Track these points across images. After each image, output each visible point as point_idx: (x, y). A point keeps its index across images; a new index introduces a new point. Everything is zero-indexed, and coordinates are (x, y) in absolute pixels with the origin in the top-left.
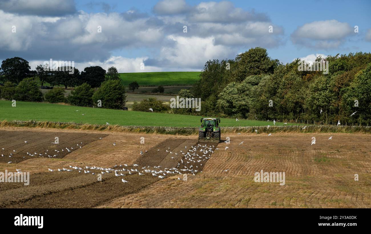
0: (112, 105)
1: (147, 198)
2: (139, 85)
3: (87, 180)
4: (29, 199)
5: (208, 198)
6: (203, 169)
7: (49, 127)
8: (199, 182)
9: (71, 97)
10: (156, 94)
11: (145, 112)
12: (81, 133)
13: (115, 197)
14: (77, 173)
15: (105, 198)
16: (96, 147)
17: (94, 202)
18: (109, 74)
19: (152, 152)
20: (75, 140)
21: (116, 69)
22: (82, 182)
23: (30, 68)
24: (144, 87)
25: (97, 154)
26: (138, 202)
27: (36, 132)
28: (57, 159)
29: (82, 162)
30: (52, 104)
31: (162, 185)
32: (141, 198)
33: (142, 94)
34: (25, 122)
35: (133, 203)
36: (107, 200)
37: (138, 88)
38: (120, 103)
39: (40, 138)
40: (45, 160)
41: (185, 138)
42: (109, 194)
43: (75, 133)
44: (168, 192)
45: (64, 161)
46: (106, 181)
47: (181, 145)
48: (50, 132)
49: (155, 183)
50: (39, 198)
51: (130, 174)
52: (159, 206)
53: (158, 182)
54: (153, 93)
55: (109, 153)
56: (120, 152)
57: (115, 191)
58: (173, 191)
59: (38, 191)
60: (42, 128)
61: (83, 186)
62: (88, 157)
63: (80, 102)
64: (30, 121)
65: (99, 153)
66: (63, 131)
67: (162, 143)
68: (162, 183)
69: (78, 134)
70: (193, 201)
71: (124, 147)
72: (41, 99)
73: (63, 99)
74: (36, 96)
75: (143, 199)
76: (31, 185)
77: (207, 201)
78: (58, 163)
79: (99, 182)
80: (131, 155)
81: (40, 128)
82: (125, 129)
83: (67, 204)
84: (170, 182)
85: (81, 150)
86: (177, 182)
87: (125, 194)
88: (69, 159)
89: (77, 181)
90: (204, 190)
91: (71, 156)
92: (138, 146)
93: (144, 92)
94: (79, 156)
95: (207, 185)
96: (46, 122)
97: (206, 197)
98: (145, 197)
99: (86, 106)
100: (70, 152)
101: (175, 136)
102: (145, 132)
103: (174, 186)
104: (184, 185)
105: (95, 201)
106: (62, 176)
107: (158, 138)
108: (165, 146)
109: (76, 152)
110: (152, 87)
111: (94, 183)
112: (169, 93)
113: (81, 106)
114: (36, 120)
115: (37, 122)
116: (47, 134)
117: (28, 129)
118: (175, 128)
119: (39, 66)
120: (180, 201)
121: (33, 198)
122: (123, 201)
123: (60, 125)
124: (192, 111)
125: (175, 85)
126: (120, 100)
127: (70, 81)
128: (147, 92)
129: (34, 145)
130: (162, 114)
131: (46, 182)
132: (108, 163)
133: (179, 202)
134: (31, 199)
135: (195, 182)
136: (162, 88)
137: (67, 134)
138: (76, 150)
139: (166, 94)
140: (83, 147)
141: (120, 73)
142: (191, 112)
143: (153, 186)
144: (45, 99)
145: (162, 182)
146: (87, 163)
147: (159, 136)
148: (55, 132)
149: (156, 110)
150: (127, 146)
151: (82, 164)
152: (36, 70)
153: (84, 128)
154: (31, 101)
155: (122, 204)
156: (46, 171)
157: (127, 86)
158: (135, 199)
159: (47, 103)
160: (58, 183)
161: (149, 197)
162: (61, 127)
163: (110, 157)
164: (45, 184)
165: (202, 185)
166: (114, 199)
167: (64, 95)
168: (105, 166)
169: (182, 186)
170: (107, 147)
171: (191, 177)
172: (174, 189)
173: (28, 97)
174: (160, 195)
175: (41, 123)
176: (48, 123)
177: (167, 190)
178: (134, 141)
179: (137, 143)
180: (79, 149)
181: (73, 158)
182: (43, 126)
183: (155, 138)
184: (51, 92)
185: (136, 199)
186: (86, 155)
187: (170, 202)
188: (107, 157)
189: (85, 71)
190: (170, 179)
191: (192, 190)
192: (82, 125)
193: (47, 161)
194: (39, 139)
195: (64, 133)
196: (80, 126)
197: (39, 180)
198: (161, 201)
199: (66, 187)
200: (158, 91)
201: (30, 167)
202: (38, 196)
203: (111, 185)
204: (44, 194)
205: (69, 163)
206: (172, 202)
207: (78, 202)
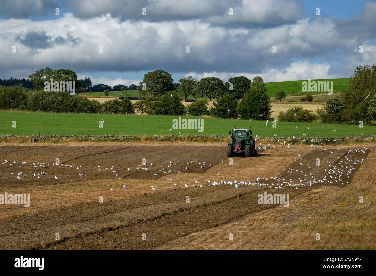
0: (257, 116)
1: (283, 214)
2: (286, 94)
3: (223, 195)
4: (158, 217)
5: (350, 212)
6: (351, 181)
7: (191, 141)
8: (343, 195)
9: (214, 109)
10: (304, 103)
11: (291, 123)
12: (224, 146)
13: (250, 213)
14: (214, 188)
15: (238, 215)
16: (238, 160)
17: (225, 218)
18: (254, 84)
19: (297, 164)
20: (217, 154)
21: (261, 79)
22: (218, 197)
23: (173, 81)
24: (292, 97)
25: (239, 168)
26: (273, 217)
27: (177, 147)
28: (197, 174)
29: (223, 177)
30: (194, 116)
31: (303, 199)
32: (277, 213)
33: (290, 103)
34: (166, 136)
35: (267, 219)
36: (240, 216)
37: (285, 98)
38: (266, 113)
39: (181, 153)
40: (184, 175)
41: (333, 148)
42: (244, 210)
43: (217, 147)
44: (308, 206)
45: (204, 176)
46: (243, 196)
47: (328, 156)
48: (192, 147)
49: (296, 197)
50: (168, 216)
51: (270, 188)
52: (295, 221)
53: (299, 196)
54: (301, 102)
55: (252, 166)
56: (264, 165)
57: (250, 207)
58: (313, 205)
59: (168, 209)
60: (183, 142)
61: (218, 202)
62: (230, 171)
63: (223, 114)
64: (171, 135)
65: (241, 167)
66: (205, 145)
67: (308, 154)
68: (303, 197)
69: (220, 148)
70: (333, 216)
71: (268, 159)
72: (183, 112)
73: (205, 111)
74: (178, 109)
75: (279, 215)
76: (164, 202)
77: (348, 215)
78: (198, 178)
79: (236, 197)
80: (275, 168)
81: (181, 142)
82: (269, 141)
83: (197, 222)
84: (312, 195)
85: (223, 164)
86: (319, 196)
87: (261, 209)
88: (210, 173)
89: (213, 197)
90: (348, 203)
91: (212, 171)
92: (283, 158)
93: (291, 102)
94: (221, 170)
95: (351, 198)
96: (187, 136)
97: (348, 210)
98: (281, 212)
99: (230, 118)
100: (212, 166)
101: (323, 147)
102: (291, 144)
103: (316, 200)
104: (327, 198)
105: (227, 217)
106: (198, 192)
107: (304, 149)
108: (312, 158)
109: (218, 167)
110: (300, 96)
111: (231, 198)
112: (318, 102)
113: (225, 118)
114: (177, 134)
115: (178, 136)
116: (189, 148)
117: (170, 144)
118: (322, 139)
119: (182, 78)
120: (319, 216)
121: (162, 216)
122: (257, 217)
123: (202, 138)
124: (341, 119)
125: (324, 93)
126: (265, 111)
127: (213, 92)
128: (295, 101)
129: (174, 160)
130: (310, 123)
131: (180, 198)
132: (251, 177)
133: (317, 217)
134: (160, 217)
135: (339, 195)
136: (311, 97)
137: (210, 147)
138: (218, 164)
139: (314, 103)
140: (226, 161)
141: (266, 83)
142: (341, 121)
143: (293, 201)
144: (187, 112)
145: (303, 195)
146: (228, 177)
147: (305, 147)
148: (197, 146)
149: (304, 120)
150: (271, 159)
151: (222, 178)
152: (179, 83)
153: (227, 141)
154: (173, 115)
155: (256, 220)
156: (182, 187)
157: (274, 96)
158: (270, 214)
159: (190, 116)
160: (192, 199)
161: (285, 212)
162: (203, 141)
163: (253, 170)
164: (178, 200)
165: (346, 198)
166: (248, 215)
167: (207, 107)
168: (247, 180)
169: (324, 199)
170: (250, 160)
171: (336, 190)
172: (315, 202)
173: (170, 111)
174: (299, 209)
175: (182, 137)
176: (189, 137)
177: (308, 204)
178: (279, 153)
179: (281, 155)
180: (221, 163)
181: (214, 173)
182: (185, 140)
183: (301, 149)
184: (192, 105)
185: (272, 214)
186: (228, 169)
187: (307, 217)
188: (250, 170)
189: (229, 82)
190: (312, 192)
191: (335, 203)
192: (224, 138)
193: (186, 176)
194: (179, 154)
195: (206, 147)
196: (223, 139)
197: (174, 196)
198: (298, 217)
199: (200, 204)
200: (307, 100)
201: (167, 183)
202: (168, 213)
203: (248, 200)
204: (175, 212)
205: (209, 177)
206: (309, 218)
207: (209, 219)
